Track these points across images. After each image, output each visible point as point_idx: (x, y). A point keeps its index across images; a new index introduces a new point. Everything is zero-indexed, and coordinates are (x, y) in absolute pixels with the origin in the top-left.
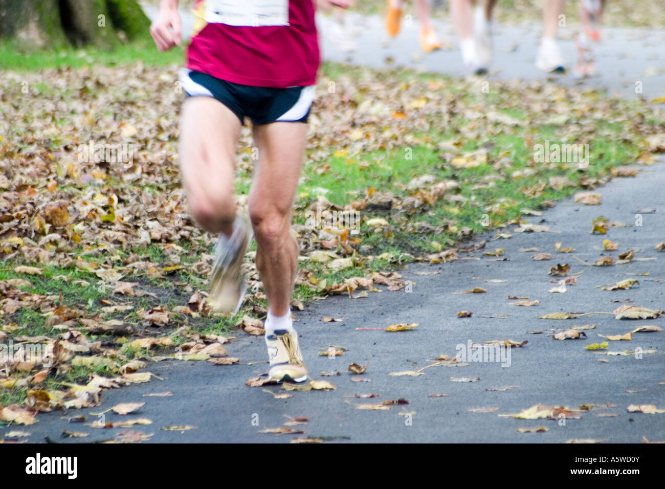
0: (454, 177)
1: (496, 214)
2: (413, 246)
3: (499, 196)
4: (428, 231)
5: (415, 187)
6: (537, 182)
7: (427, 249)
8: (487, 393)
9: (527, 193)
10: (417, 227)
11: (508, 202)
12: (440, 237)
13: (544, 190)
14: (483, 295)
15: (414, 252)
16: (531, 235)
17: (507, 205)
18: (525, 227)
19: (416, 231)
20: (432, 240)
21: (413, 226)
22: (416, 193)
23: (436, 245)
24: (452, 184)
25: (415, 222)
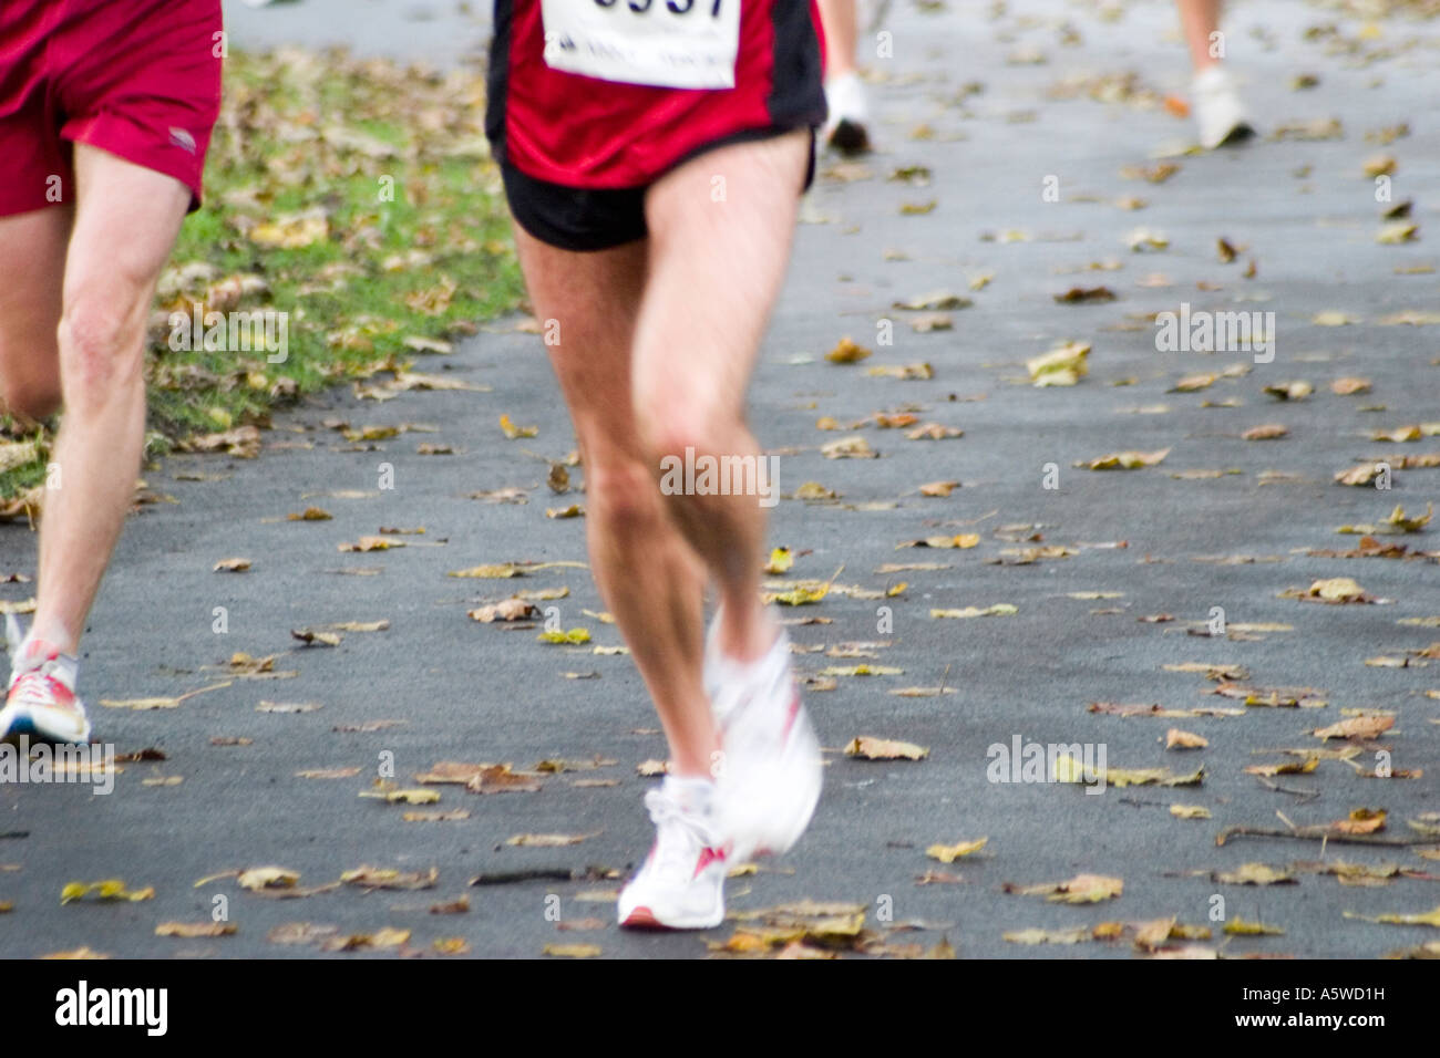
0: (258, 269)
1: (351, 350)
2: (171, 418)
3: (358, 310)
4: (203, 385)
5: (172, 289)
6: (437, 281)
7: (200, 423)
8: (335, 737)
9: (416, 303)
10: (178, 377)
11: (376, 324)
12: (228, 398)
13: (453, 299)
14: (323, 525)
15: (171, 431)
16: (426, 395)
17: (374, 330)
18: (410, 379)
19: (177, 385)
20: (211, 403)
21: (170, 375)
22: (175, 303)
23: (219, 414)
24: (252, 282)
25: (173, 365)
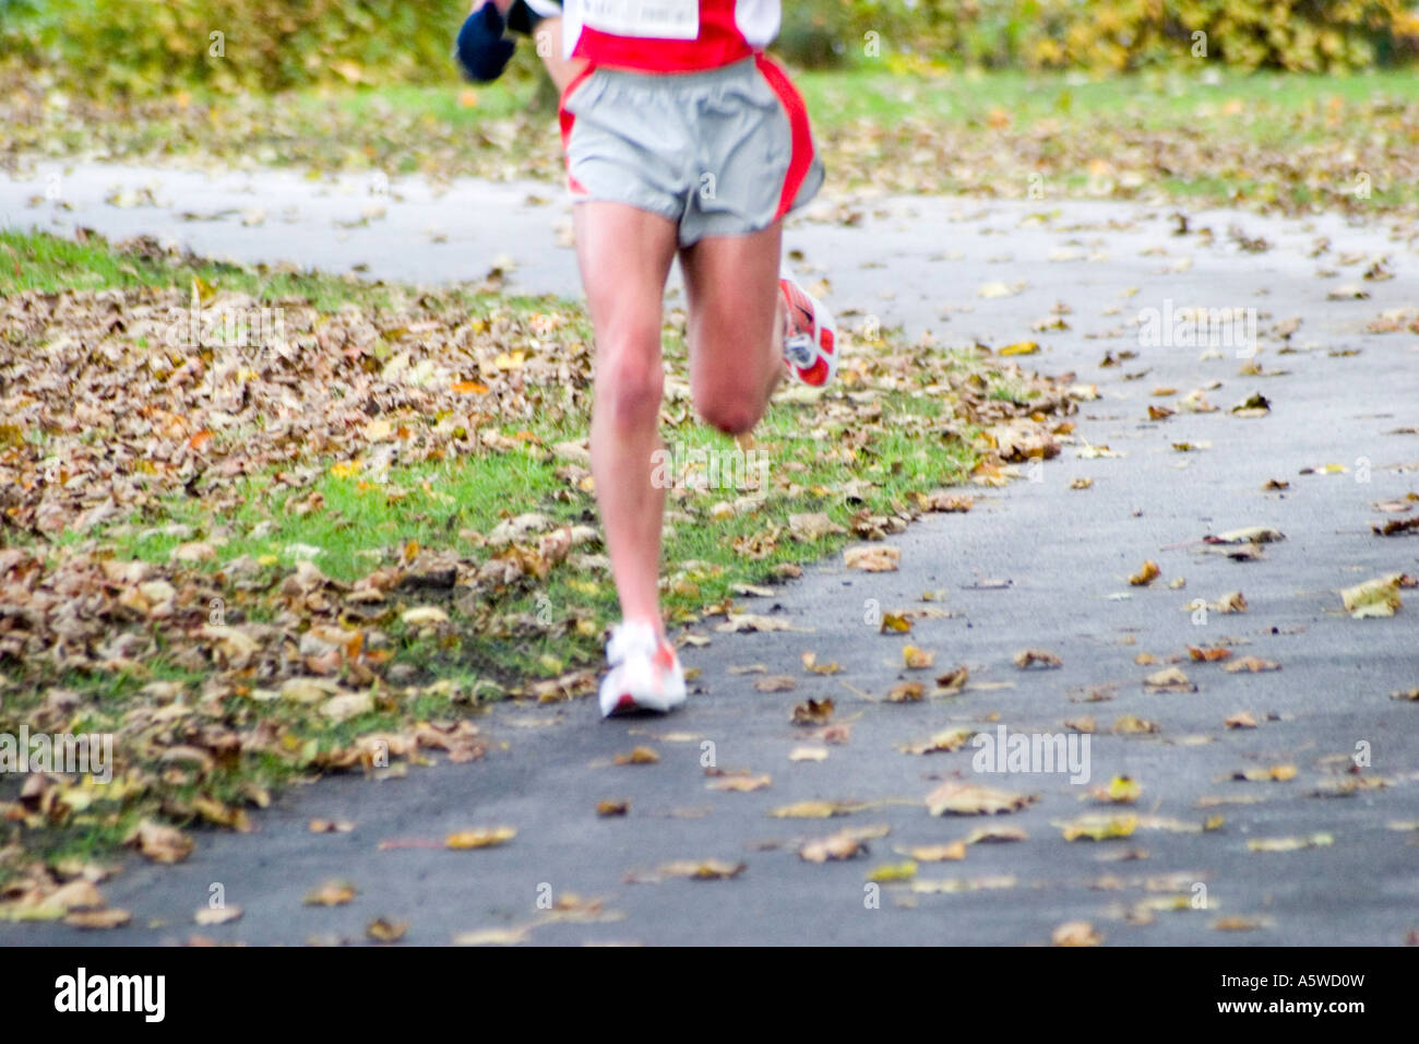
0: (588, 518)
1: (677, 595)
2: (502, 666)
3: (684, 557)
4: (533, 633)
5: (505, 539)
6: (763, 525)
7: (531, 670)
9: (742, 548)
10: (510, 627)
11: (702, 569)
12: (559, 645)
13: (778, 541)
14: (652, 768)
15: (503, 678)
16: (752, 637)
17: (701, 575)
18: (738, 620)
19: (509, 633)
20: (542, 651)
21: (501, 623)
22: (507, 552)
23: (550, 661)
24: (582, 531)
25: (505, 614)
